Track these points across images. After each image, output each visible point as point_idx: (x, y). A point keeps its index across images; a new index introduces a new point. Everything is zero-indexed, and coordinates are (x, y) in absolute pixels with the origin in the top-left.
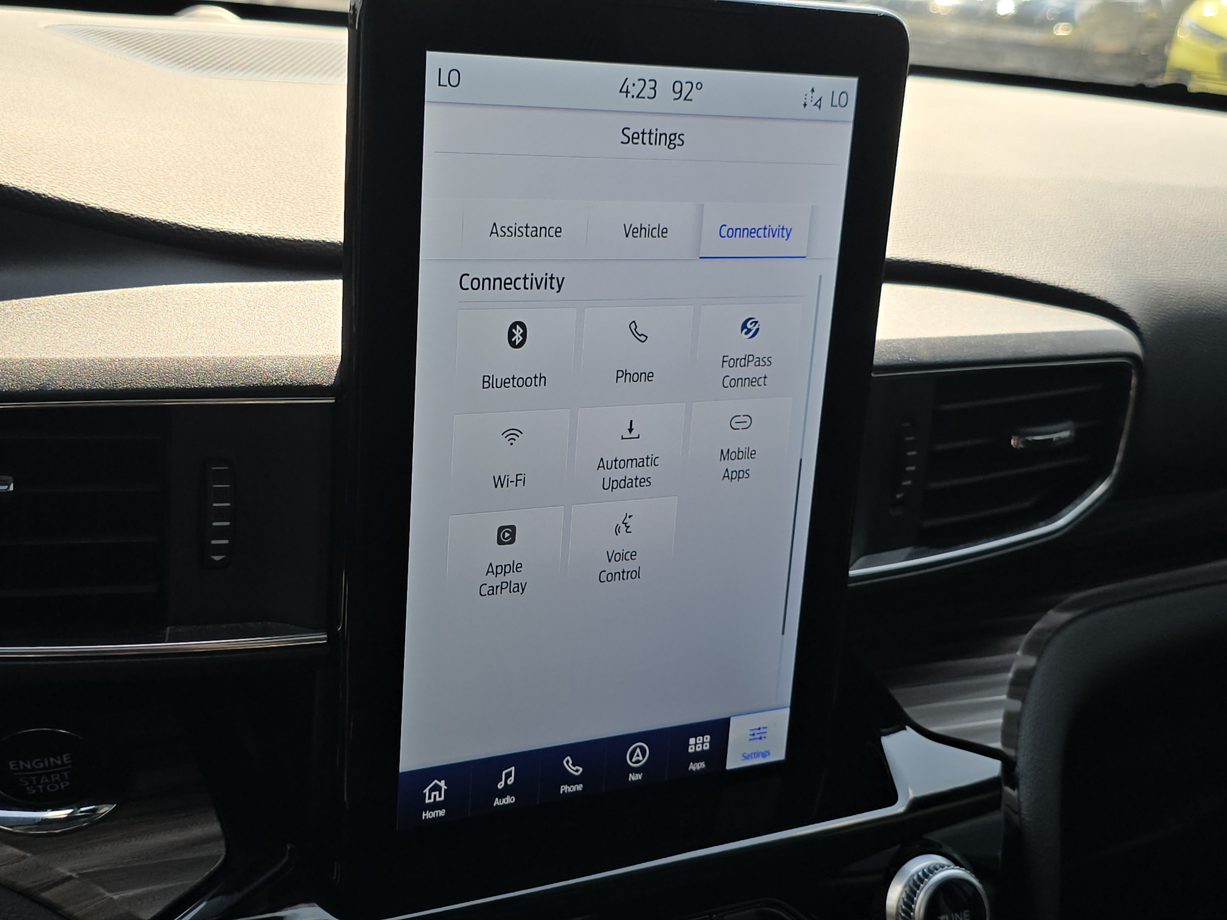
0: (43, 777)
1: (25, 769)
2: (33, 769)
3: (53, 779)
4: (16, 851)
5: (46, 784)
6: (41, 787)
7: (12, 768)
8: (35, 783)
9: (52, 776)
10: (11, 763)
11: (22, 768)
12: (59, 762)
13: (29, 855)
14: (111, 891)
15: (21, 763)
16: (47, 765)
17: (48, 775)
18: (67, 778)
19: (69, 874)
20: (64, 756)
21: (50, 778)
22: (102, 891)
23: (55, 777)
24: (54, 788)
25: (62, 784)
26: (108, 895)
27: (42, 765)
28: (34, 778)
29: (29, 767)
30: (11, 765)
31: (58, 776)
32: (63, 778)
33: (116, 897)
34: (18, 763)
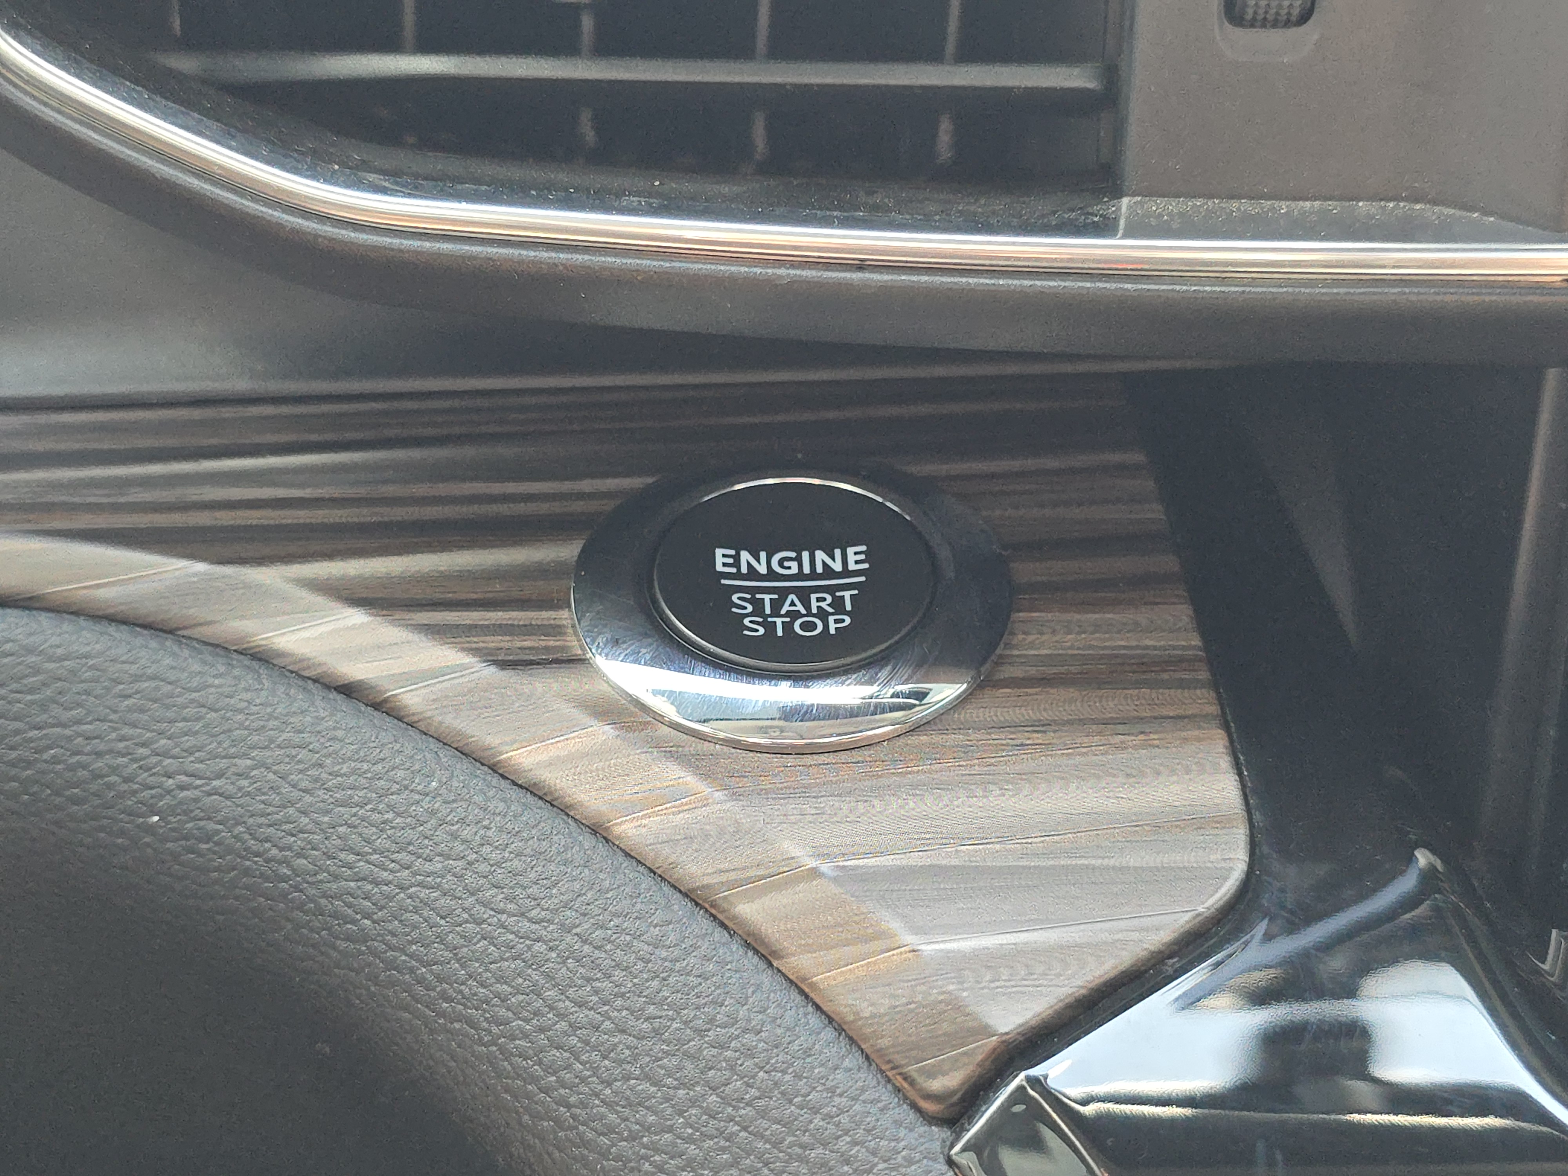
0: (792, 597)
1: (753, 574)
2: (771, 575)
3: (814, 605)
4: (690, 780)
5: (794, 615)
6: (779, 621)
7: (719, 568)
8: (768, 611)
9: (814, 597)
10: (719, 552)
11: (744, 570)
12: (837, 566)
13: (719, 795)
14: (917, 931)
15: (745, 556)
16: (807, 570)
17: (804, 595)
18: (849, 607)
19: (812, 863)
20: (850, 551)
21: (807, 605)
22: (894, 925)
23: (818, 600)
24: (814, 626)
25: (831, 619)
26: (910, 939)
27: (795, 570)
28: (767, 598)
29: (762, 569)
30: (721, 557)
31: (829, 599)
32: (837, 607)
33: (928, 949)
34: (737, 558)
